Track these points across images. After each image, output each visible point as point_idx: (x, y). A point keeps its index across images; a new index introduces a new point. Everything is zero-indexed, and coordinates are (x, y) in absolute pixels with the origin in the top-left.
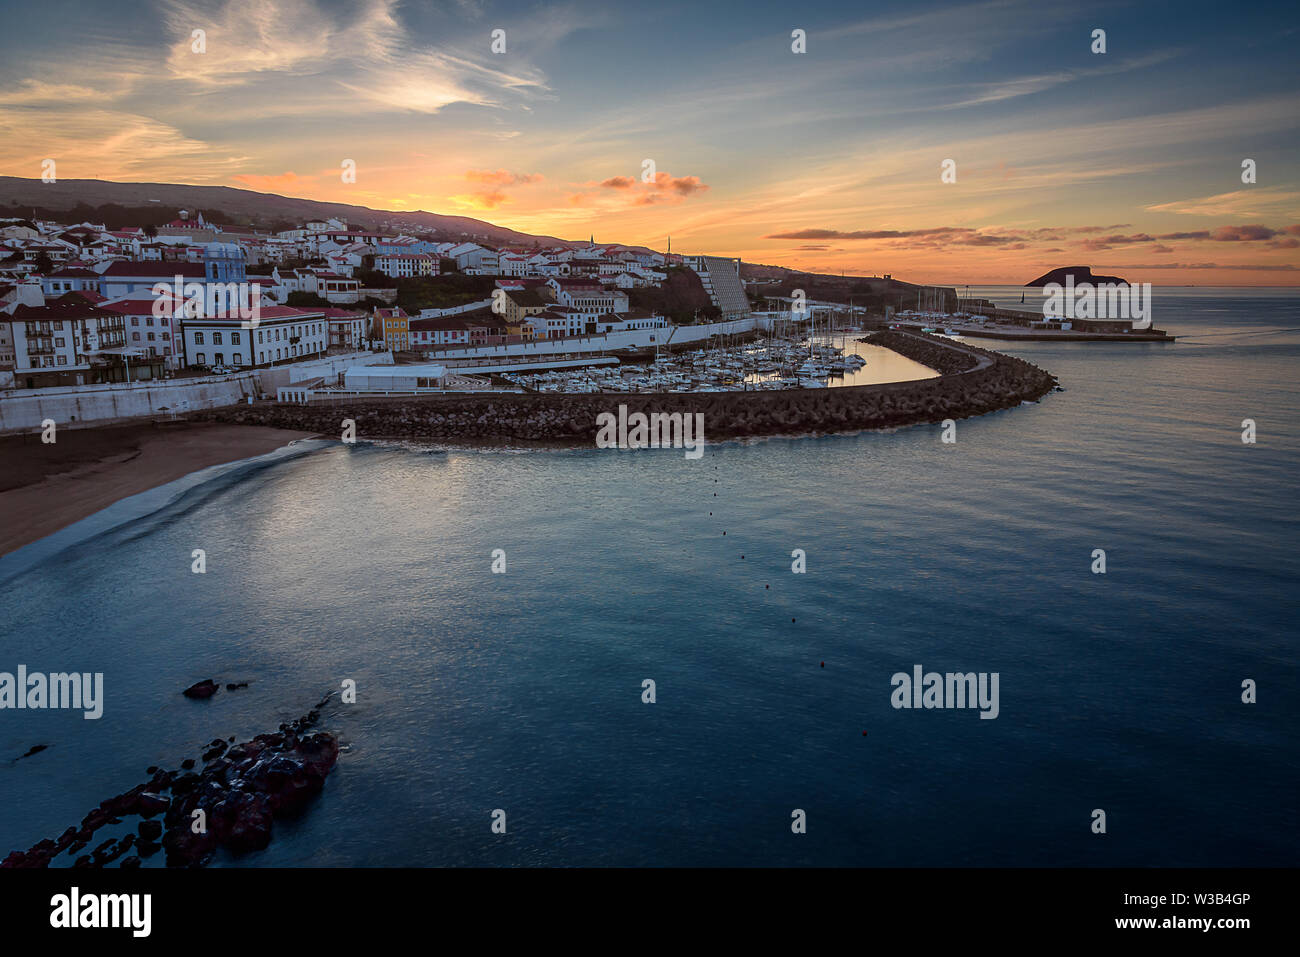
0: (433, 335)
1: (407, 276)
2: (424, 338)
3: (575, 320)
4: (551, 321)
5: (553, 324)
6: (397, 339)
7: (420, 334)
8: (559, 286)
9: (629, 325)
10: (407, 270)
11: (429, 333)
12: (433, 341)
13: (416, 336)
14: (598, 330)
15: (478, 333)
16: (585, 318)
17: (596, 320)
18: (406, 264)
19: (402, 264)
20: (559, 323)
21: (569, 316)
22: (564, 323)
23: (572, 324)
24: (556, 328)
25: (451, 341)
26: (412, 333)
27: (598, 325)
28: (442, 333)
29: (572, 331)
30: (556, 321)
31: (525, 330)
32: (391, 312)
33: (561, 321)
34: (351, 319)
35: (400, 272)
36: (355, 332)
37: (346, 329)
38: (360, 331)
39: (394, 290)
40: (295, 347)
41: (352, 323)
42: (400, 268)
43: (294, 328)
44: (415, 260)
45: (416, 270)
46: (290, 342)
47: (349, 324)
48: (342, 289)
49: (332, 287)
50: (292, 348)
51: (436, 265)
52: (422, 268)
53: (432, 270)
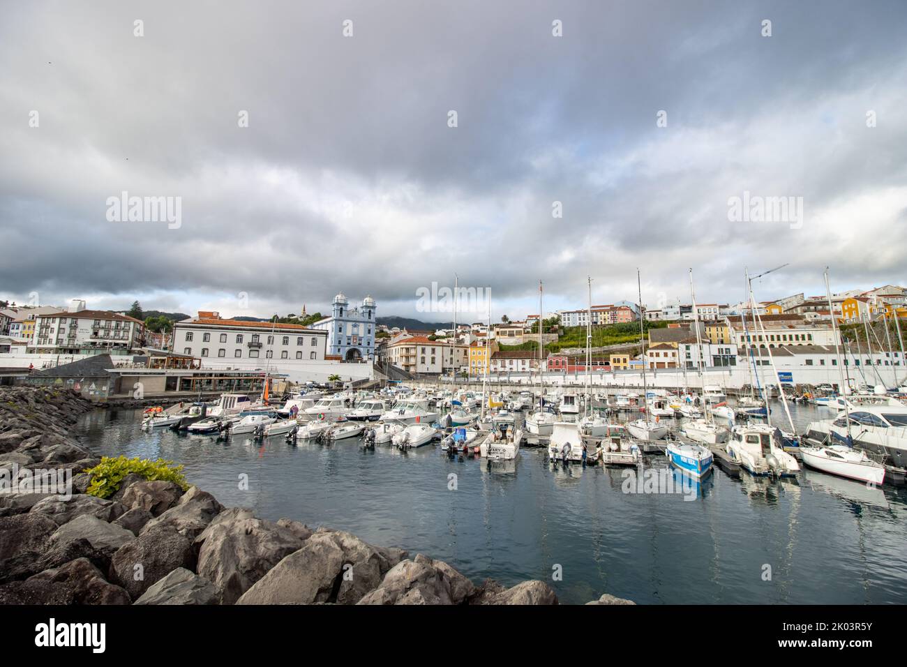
0: (511, 363)
3: (694, 351)
4: (654, 351)
6: (480, 365)
7: (499, 362)
10: (587, 321)
11: (507, 361)
12: (511, 369)
15: (557, 362)
17: (734, 352)
18: (585, 316)
19: (582, 317)
20: (666, 355)
21: (681, 346)
22: (674, 355)
24: (662, 359)
25: (528, 369)
26: (492, 361)
27: (738, 358)
28: (520, 361)
29: (689, 364)
30: (662, 352)
31: (616, 361)
33: (670, 352)
34: (416, 345)
35: (580, 323)
36: (423, 355)
37: (412, 352)
38: (433, 355)
39: (554, 335)
40: (258, 351)
41: (419, 348)
42: (580, 320)
43: (259, 336)
44: (594, 313)
45: (595, 320)
46: (250, 345)
47: (415, 348)
48: (511, 335)
49: (504, 333)
50: (251, 351)
51: (614, 315)
52: (601, 319)
53: (611, 320)
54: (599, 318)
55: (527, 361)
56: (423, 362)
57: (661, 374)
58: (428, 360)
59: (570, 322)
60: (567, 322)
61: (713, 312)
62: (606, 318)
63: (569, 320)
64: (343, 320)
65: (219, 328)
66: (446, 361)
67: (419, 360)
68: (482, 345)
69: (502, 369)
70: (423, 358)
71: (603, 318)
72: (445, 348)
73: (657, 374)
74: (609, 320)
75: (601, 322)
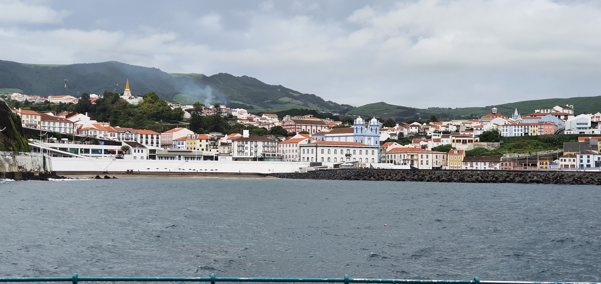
0: (477, 164)
4: (563, 159)
6: (456, 166)
10: (520, 132)
11: (474, 163)
12: (477, 168)
13: (467, 164)
15: (506, 164)
18: (520, 128)
19: (517, 129)
25: (487, 168)
31: (541, 164)
33: (572, 159)
34: (418, 153)
35: (515, 134)
36: (422, 159)
37: (415, 157)
38: (427, 159)
39: (497, 143)
40: (349, 158)
41: (420, 155)
42: (515, 131)
43: (349, 150)
44: (526, 127)
45: (526, 132)
46: (346, 155)
47: (417, 155)
48: (464, 142)
49: (458, 141)
50: (347, 158)
51: (541, 129)
52: (531, 131)
53: (539, 132)
55: (487, 164)
56: (422, 164)
58: (425, 162)
59: (508, 132)
60: (505, 132)
62: (535, 130)
64: (363, 136)
65: (334, 147)
66: (434, 162)
67: (420, 162)
68: (457, 153)
69: (471, 168)
70: (422, 161)
71: (533, 130)
72: (433, 154)
74: (537, 132)
75: (531, 133)
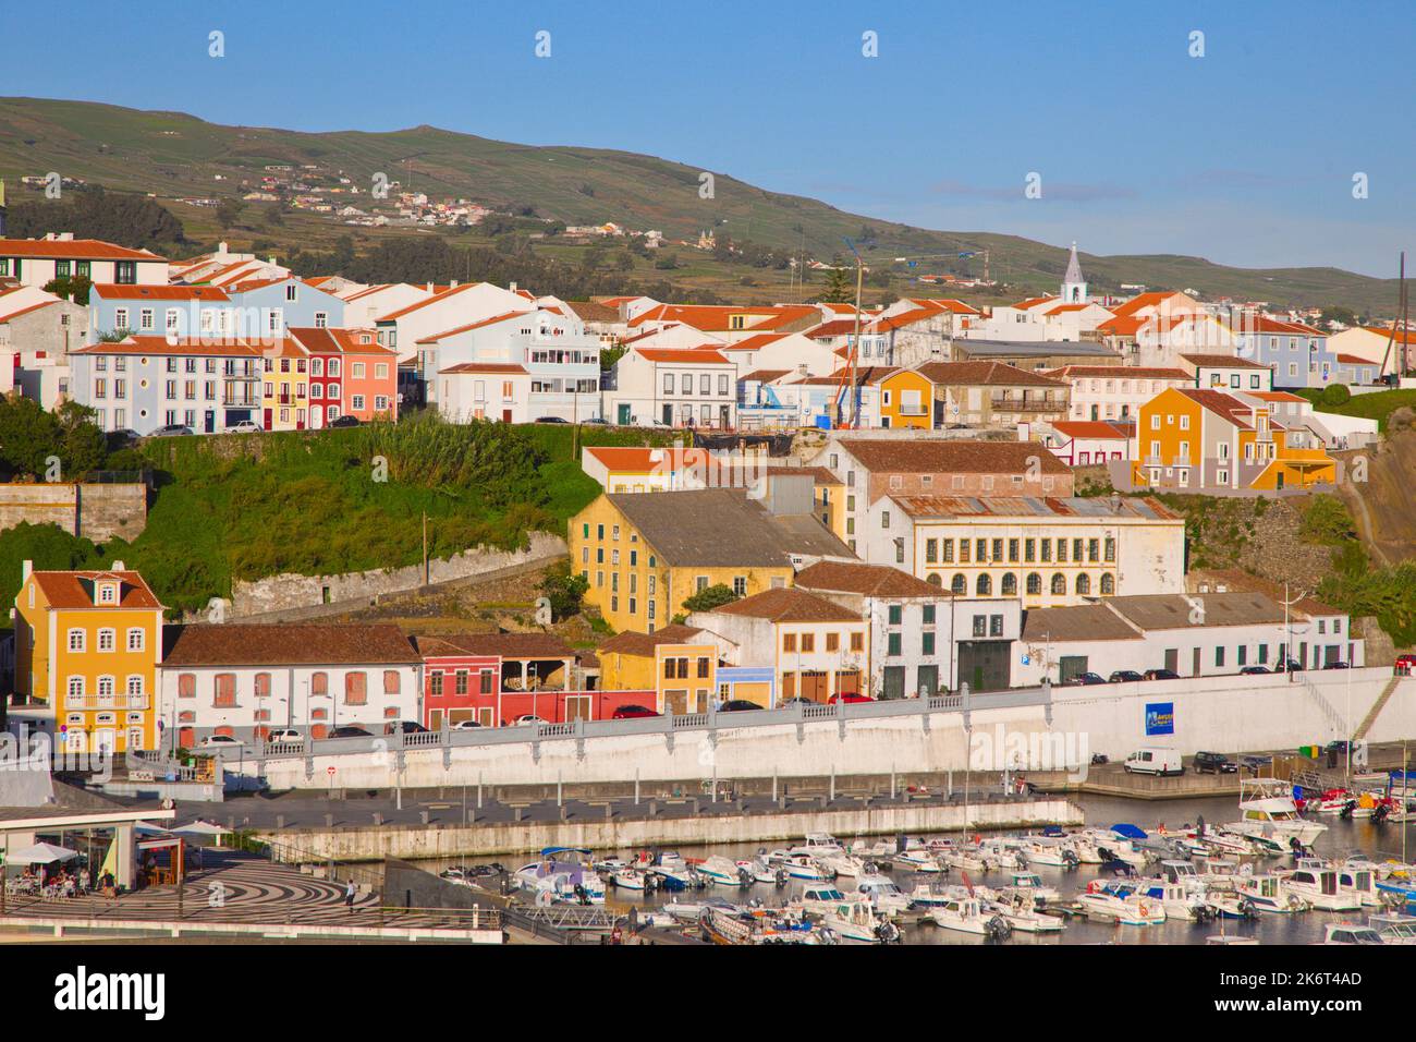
0: (263, 688)
1: (199, 429)
2: (225, 698)
3: (912, 627)
4: (799, 629)
5: (808, 643)
6: (106, 703)
7: (205, 678)
8: (862, 475)
9: (1171, 655)
10: (200, 406)
11: (245, 678)
12: (262, 713)
13: (187, 689)
14: (1019, 674)
15: (463, 679)
16: (956, 622)
17: (1011, 629)
18: (200, 376)
19: (181, 376)
20: (832, 643)
21: (877, 608)
22: (857, 642)
23: (895, 645)
24: (820, 660)
25: (339, 714)
26: (172, 676)
27: (1018, 651)
28: (304, 675)
29: (895, 675)
30: (820, 630)
31: (676, 669)
32: (89, 588)
33: (844, 630)
35: (170, 415)
42: (171, 395)
44: (239, 367)
45: (239, 402)
51: (325, 380)
52: (268, 396)
53: (312, 402)
54: (258, 390)
55: (336, 677)
57: (859, 724)
59: (127, 403)
60: (111, 402)
61: (714, 394)
62: (294, 390)
63: (119, 394)
68: (116, 599)
71: (277, 391)
73: (849, 725)
74: (303, 404)
75: (268, 413)
